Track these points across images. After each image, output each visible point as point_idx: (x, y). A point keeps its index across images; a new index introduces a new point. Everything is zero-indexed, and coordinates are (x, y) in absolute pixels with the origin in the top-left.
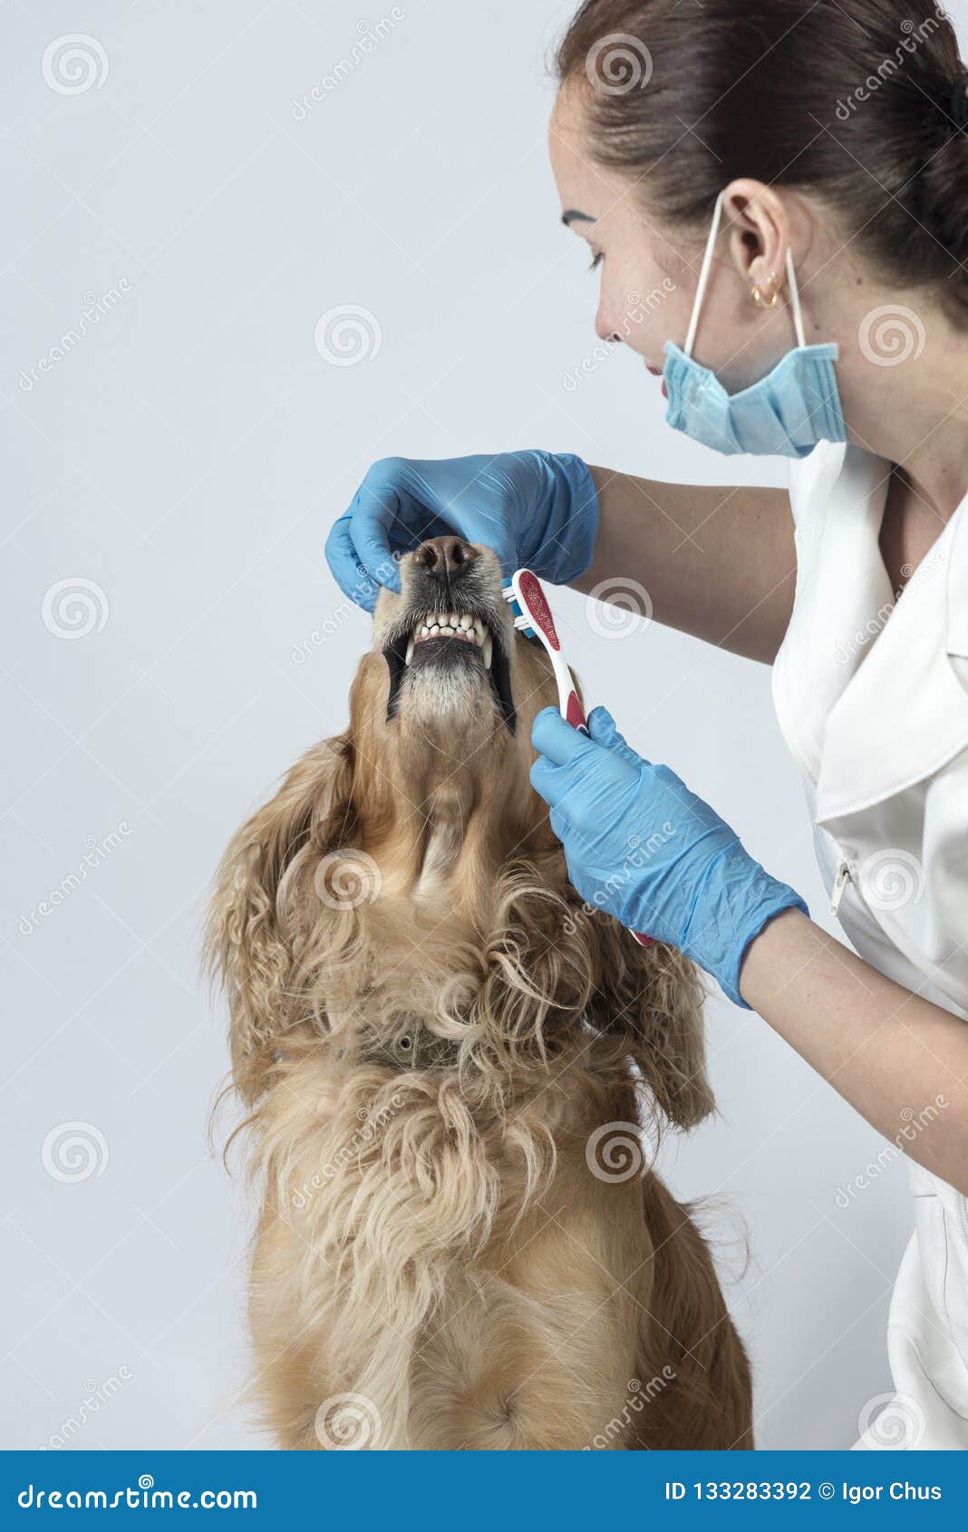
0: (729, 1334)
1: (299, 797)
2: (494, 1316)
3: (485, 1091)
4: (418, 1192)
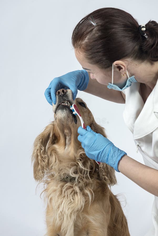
3: (81, 185)
4: (71, 202)
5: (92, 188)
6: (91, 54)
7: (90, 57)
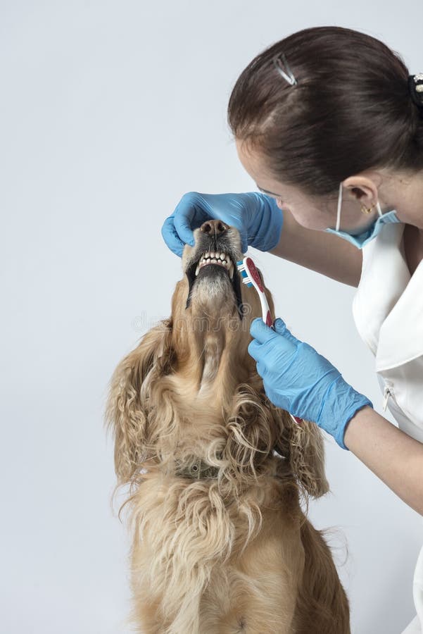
0: (340, 589)
1: (148, 348)
2: (234, 585)
3: (230, 489)
4: (199, 534)
5: (260, 502)
6: (282, 160)
7: (281, 166)
